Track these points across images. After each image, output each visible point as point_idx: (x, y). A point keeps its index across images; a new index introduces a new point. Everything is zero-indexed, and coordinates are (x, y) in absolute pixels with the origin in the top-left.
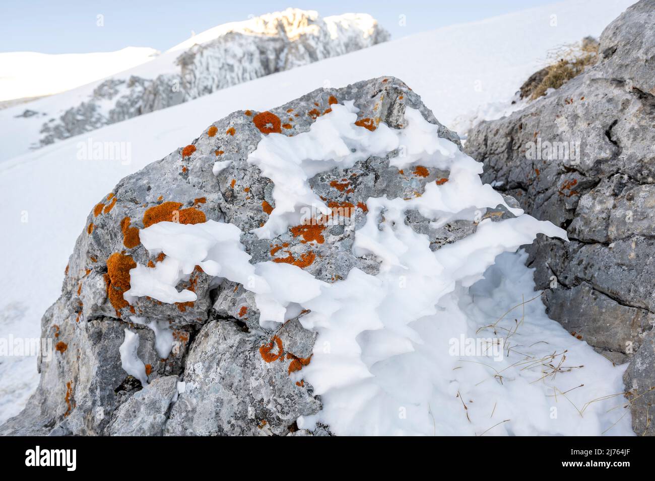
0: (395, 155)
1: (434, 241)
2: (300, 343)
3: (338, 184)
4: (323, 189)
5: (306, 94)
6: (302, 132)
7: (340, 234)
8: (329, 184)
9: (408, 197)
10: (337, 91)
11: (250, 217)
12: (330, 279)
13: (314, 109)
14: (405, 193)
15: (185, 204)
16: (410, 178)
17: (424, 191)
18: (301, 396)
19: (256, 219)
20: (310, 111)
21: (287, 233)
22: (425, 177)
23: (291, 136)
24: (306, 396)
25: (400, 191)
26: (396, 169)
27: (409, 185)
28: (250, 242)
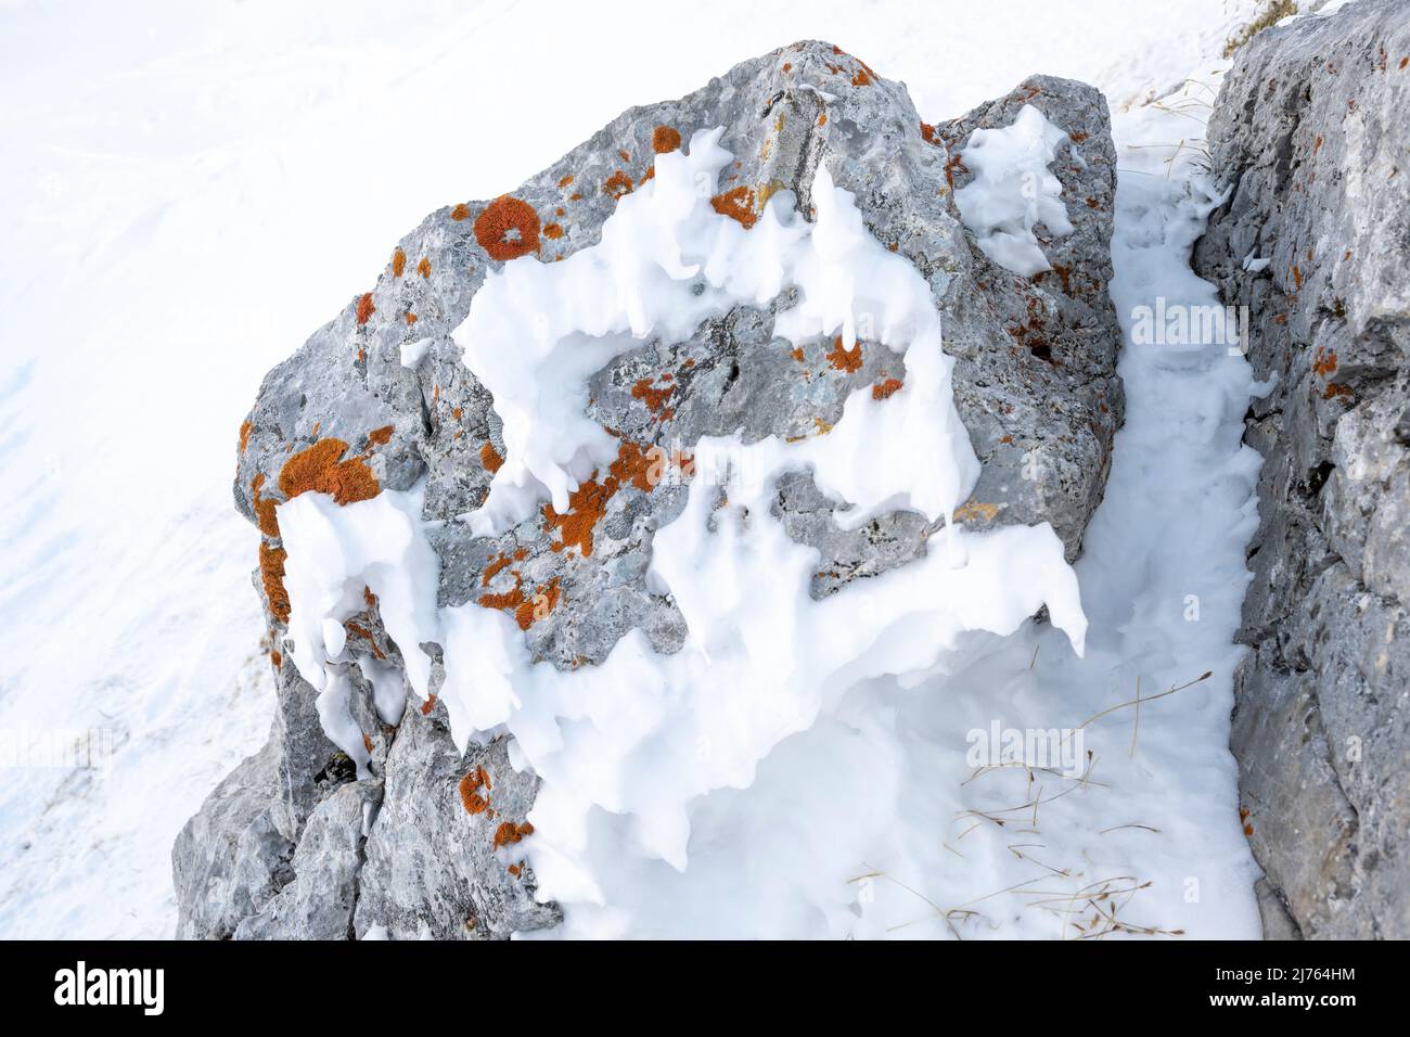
0: (791, 303)
1: (828, 569)
2: (511, 793)
3: (651, 390)
4: (615, 404)
5: (601, 127)
6: (583, 247)
7: (623, 536)
8: (629, 392)
9: (798, 433)
10: (678, 105)
11: (461, 481)
12: (568, 662)
13: (618, 173)
14: (794, 420)
15: (353, 445)
16: (816, 372)
17: (840, 413)
18: (514, 896)
19: (472, 485)
20: (606, 180)
21: (532, 519)
22: (851, 371)
23: (559, 259)
24: (523, 896)
25: (783, 414)
26: (784, 345)
27: (806, 397)
28: (451, 547)
